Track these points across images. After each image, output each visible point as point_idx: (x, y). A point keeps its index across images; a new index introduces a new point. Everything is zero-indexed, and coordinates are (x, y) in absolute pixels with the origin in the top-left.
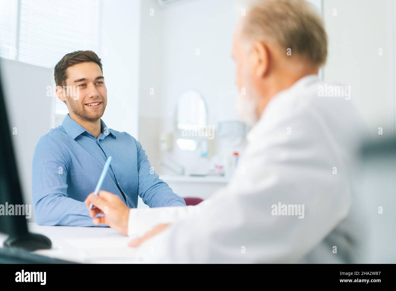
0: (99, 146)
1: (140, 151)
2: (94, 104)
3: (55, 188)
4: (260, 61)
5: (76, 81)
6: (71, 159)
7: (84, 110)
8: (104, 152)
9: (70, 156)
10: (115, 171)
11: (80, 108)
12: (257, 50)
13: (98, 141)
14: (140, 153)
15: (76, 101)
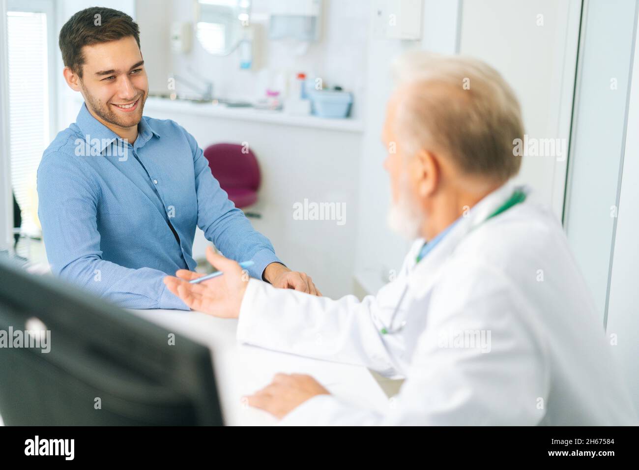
0: (137, 158)
1: (196, 156)
2: (127, 107)
3: (85, 246)
4: (425, 175)
5: (99, 74)
6: (101, 189)
7: (111, 113)
8: (146, 170)
9: (99, 186)
10: (163, 198)
11: (104, 110)
12: (422, 160)
13: (136, 151)
14: (196, 158)
15: (98, 100)
